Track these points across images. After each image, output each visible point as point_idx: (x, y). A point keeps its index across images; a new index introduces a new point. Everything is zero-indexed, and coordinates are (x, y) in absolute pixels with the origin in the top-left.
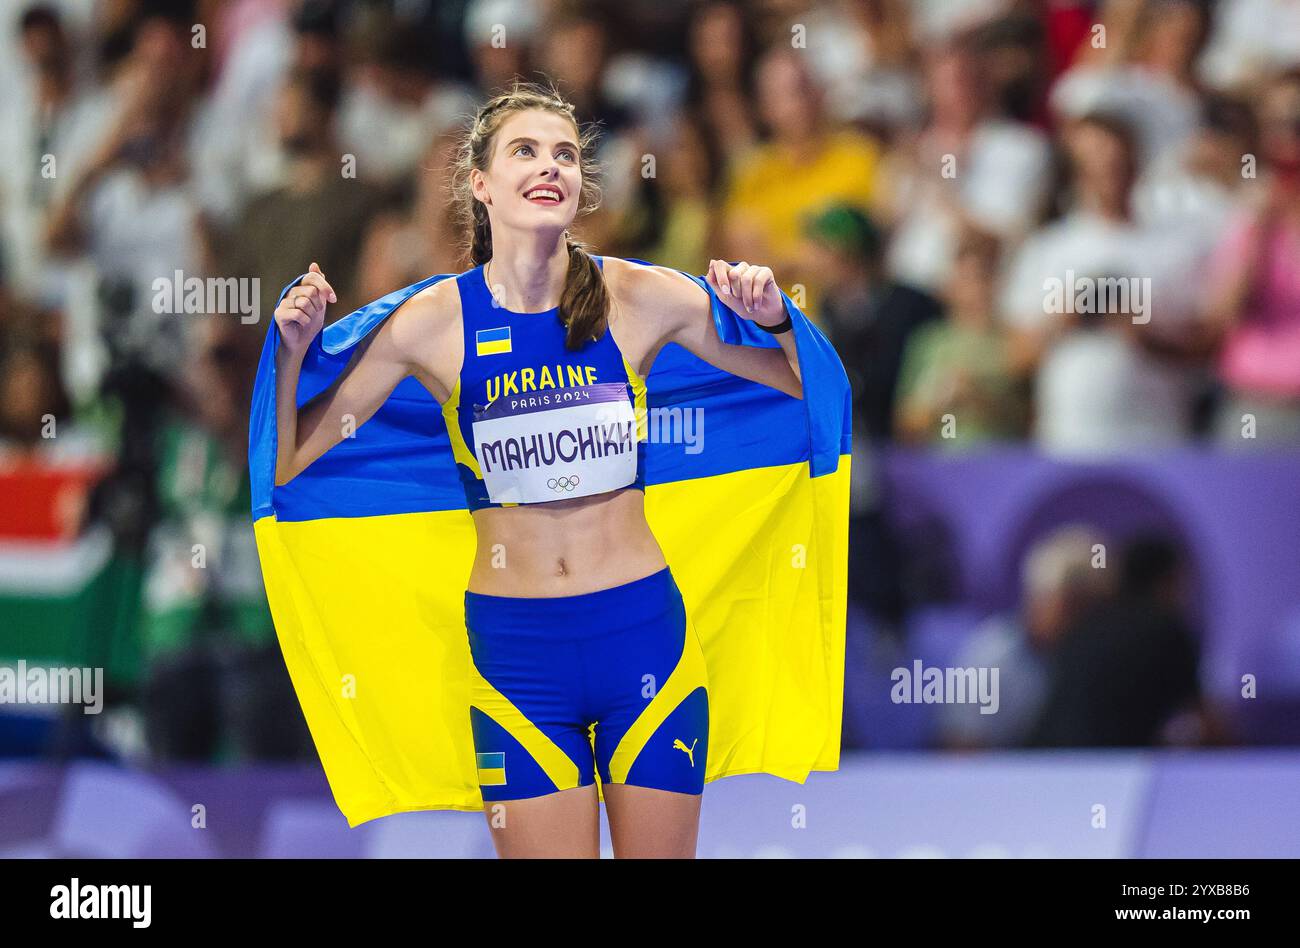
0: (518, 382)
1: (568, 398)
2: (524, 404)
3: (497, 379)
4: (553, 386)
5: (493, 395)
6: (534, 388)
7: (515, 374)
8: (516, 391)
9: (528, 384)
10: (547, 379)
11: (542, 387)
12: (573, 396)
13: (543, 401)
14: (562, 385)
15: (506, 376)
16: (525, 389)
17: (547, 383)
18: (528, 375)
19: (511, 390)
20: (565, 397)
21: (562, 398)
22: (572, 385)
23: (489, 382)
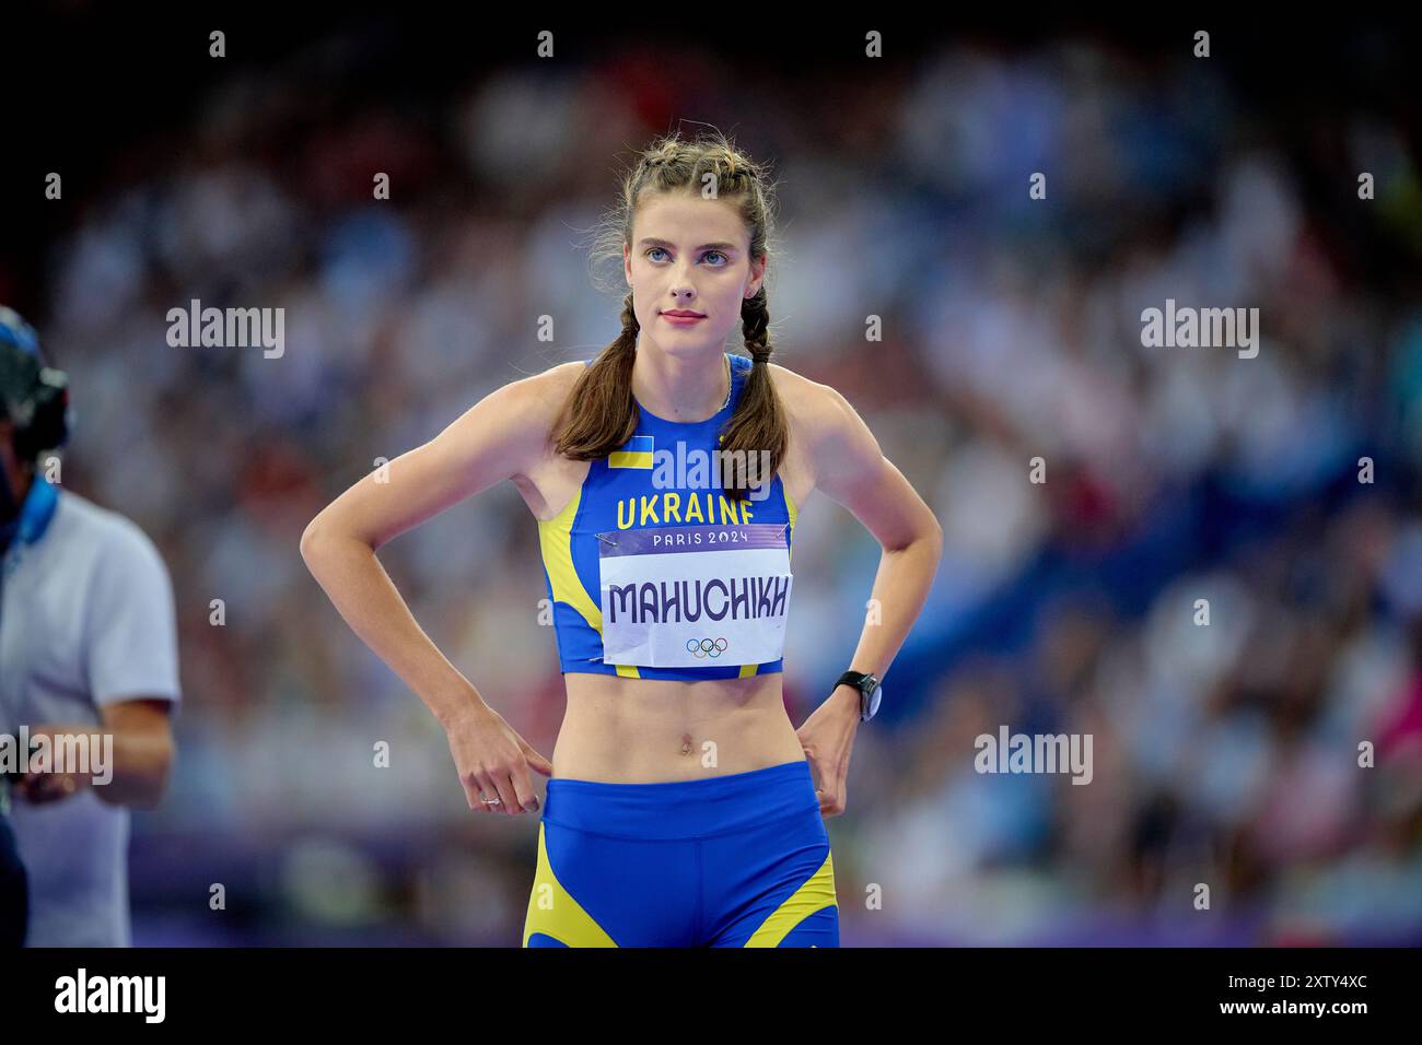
0: (659, 509)
1: (724, 537)
2: (669, 540)
3: (632, 501)
4: (701, 520)
5: (626, 521)
6: (678, 519)
7: (656, 497)
8: (656, 520)
9: (671, 513)
10: (694, 510)
11: (688, 519)
12: (730, 536)
13: (693, 539)
14: (712, 521)
15: (644, 499)
16: (667, 520)
17: (694, 515)
18: (672, 502)
19: (649, 518)
20: (720, 537)
21: (717, 538)
22: (724, 521)
23: (621, 504)
